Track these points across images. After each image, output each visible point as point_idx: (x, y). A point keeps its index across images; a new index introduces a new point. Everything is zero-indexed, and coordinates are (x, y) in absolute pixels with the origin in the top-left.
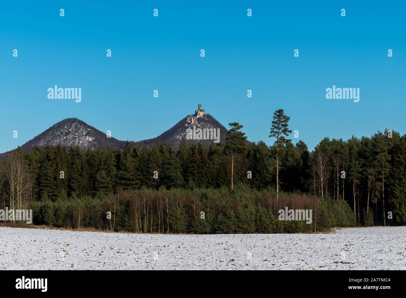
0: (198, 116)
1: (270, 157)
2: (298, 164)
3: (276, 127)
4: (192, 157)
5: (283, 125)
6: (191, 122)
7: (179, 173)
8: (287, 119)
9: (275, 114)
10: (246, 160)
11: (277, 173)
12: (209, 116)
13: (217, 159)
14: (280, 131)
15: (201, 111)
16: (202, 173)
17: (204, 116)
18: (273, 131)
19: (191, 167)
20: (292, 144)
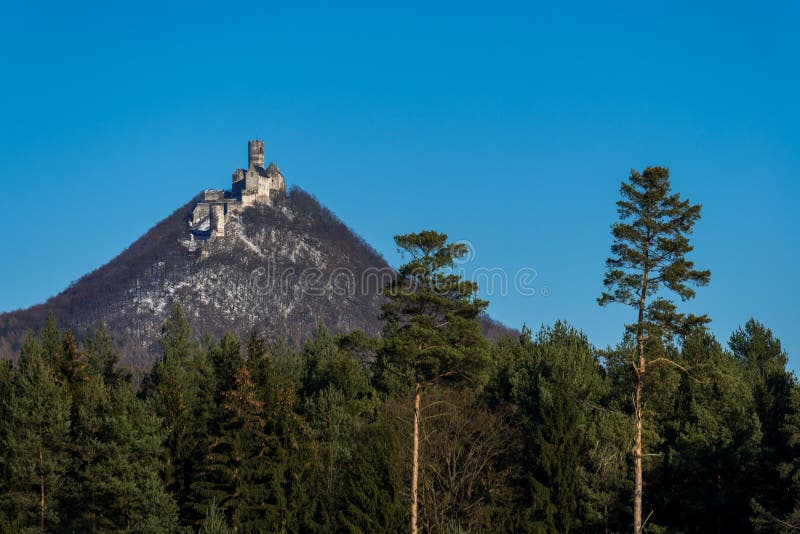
0: (247, 200)
1: (604, 402)
2: (741, 437)
3: (633, 257)
4: (219, 399)
5: (668, 247)
6: (213, 227)
7: (154, 482)
8: (686, 215)
9: (626, 189)
10: (488, 420)
11: (634, 480)
12: (298, 199)
13: (342, 414)
14: (654, 274)
15: (263, 173)
16: (266, 480)
17: (278, 196)
18: (617, 275)
19: (215, 450)
20: (707, 341)
